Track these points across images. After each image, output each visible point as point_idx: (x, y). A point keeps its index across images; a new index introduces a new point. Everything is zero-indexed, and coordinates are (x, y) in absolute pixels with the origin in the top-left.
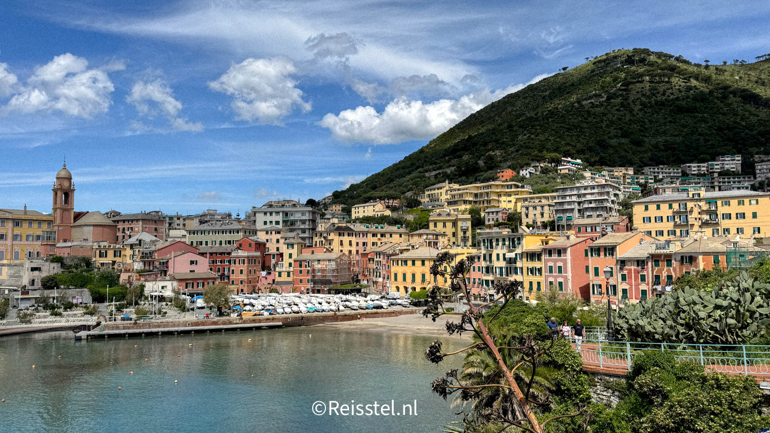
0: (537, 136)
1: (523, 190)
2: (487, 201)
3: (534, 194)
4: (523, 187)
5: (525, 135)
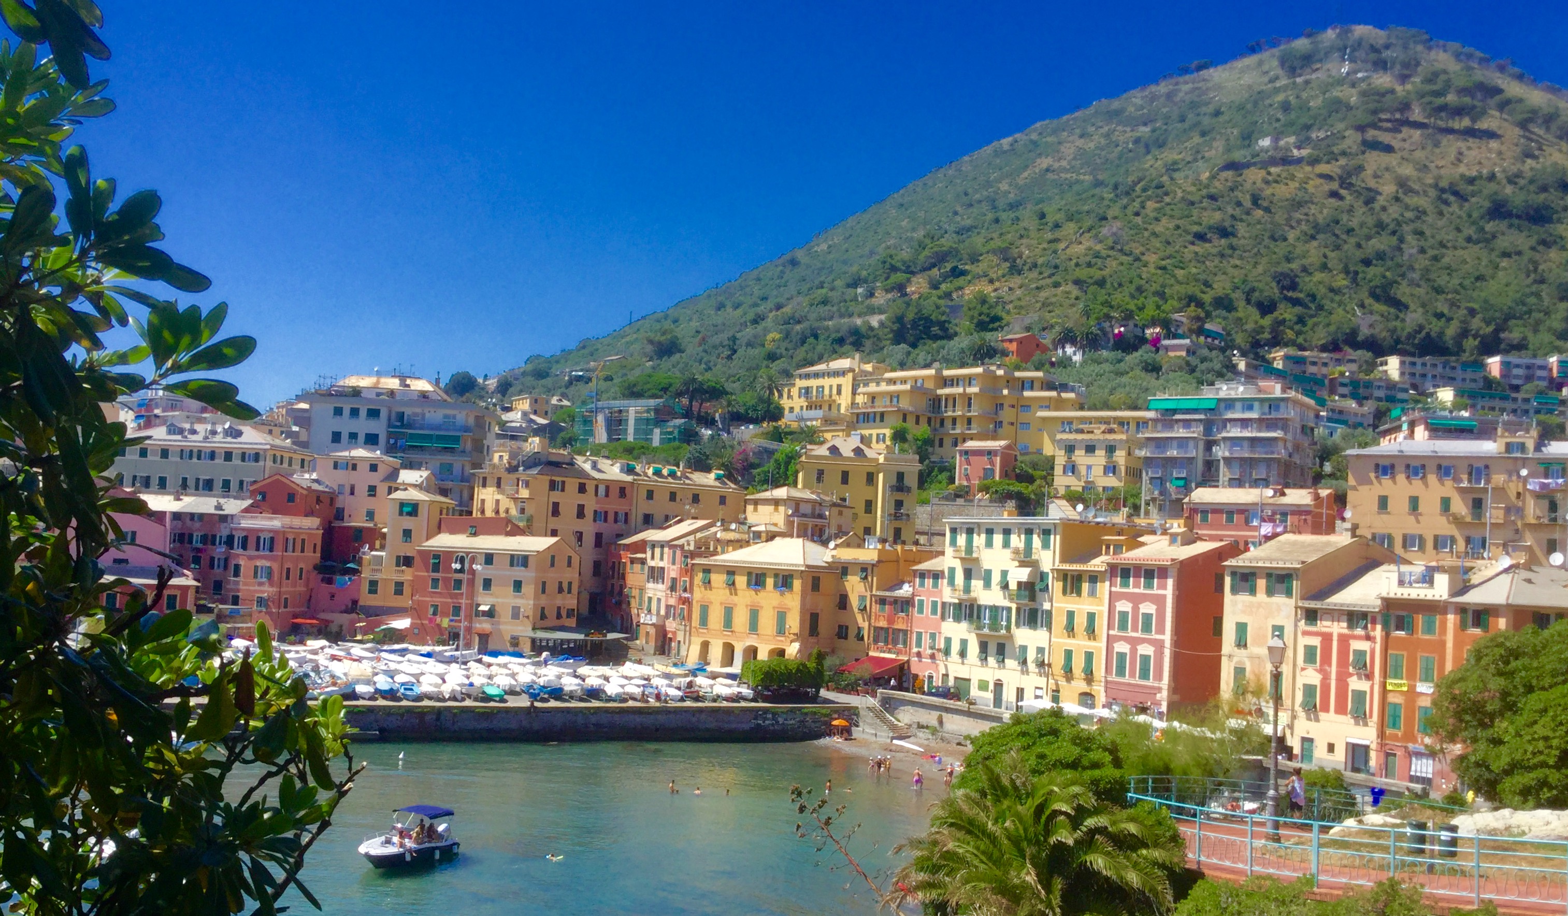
0: (1111, 248)
1: (1063, 396)
3: (1091, 408)
5: (1080, 242)
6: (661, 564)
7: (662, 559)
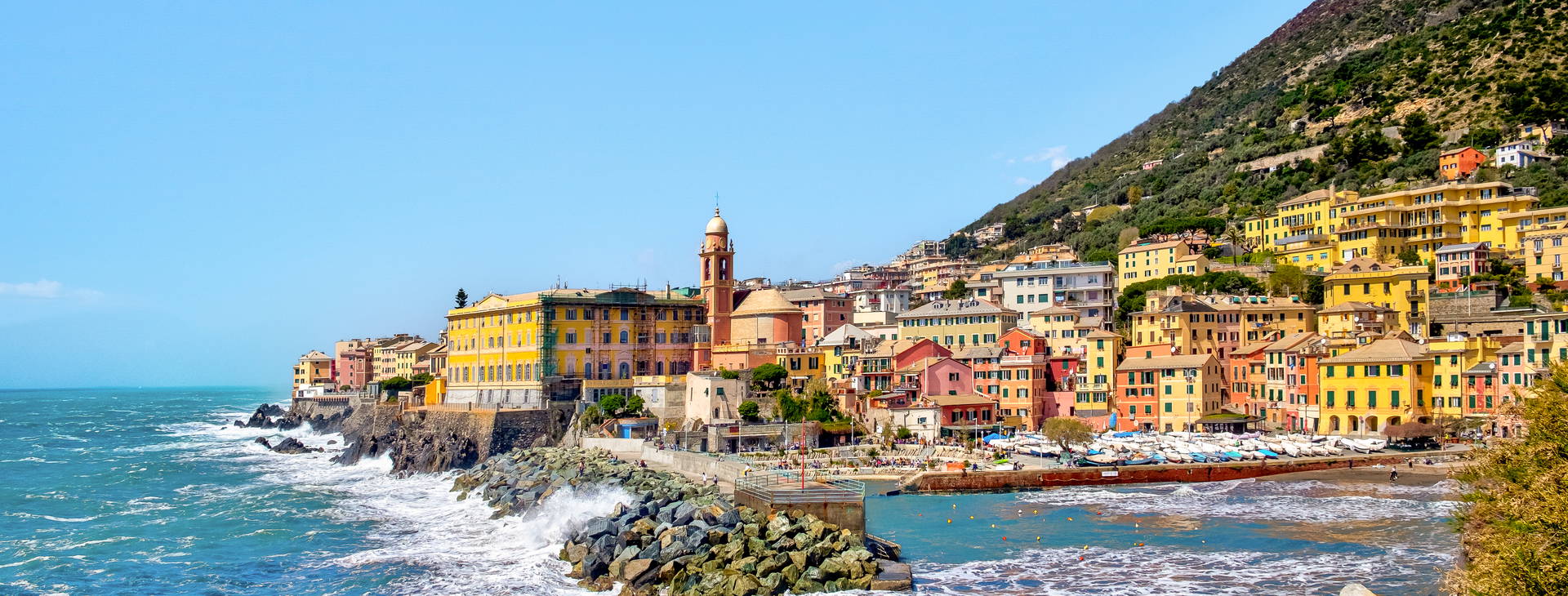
0: (1519, 57)
1: (1519, 198)
2: (1434, 228)
3: (1545, 206)
4: (1518, 191)
5: (1488, 56)
6: (1280, 366)
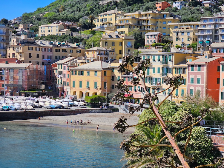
1: (175, 18)
2: (147, 26)
3: (183, 22)
6: (61, 70)
7: (61, 68)
